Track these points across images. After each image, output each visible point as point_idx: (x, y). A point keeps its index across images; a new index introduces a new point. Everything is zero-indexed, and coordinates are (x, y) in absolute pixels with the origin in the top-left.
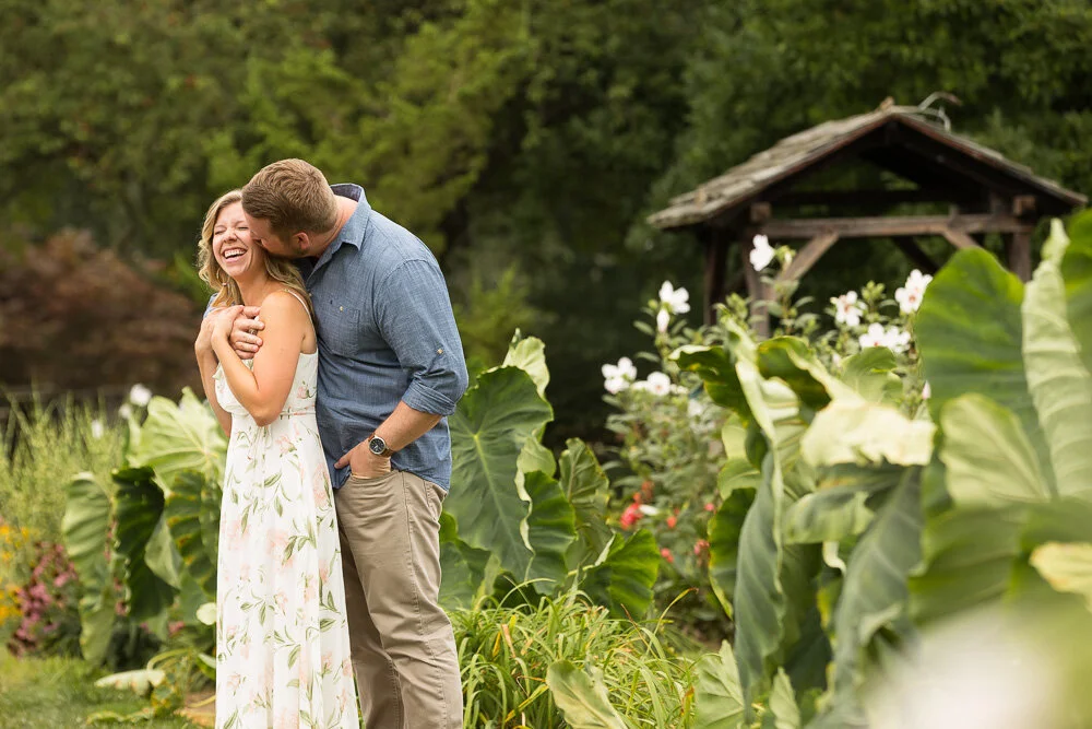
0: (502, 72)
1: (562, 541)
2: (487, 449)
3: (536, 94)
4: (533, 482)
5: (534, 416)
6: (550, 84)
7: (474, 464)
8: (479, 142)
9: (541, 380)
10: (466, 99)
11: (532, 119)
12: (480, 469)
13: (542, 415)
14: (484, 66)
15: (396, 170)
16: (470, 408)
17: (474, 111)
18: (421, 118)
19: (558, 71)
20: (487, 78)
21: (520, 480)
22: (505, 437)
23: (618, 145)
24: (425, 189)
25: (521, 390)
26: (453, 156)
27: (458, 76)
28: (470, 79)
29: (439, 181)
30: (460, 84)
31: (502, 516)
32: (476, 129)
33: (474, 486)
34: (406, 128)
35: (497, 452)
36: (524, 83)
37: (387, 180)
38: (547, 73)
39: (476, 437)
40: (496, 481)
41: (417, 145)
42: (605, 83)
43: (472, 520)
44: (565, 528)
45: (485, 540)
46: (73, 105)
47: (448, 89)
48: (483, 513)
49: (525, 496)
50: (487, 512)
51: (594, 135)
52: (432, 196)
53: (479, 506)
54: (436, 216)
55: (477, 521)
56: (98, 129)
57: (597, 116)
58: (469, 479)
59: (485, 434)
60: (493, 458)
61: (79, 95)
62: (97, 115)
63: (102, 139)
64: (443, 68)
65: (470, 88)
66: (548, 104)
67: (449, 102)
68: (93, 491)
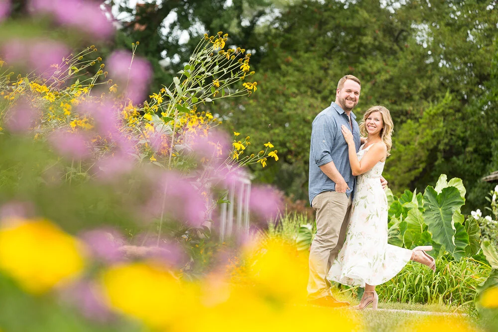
0: (433, 136)
1: (464, 245)
2: (443, 213)
3: (441, 147)
4: (457, 225)
5: (459, 203)
6: (446, 144)
7: (439, 217)
8: (424, 159)
9: (462, 192)
10: (420, 144)
11: (440, 155)
12: (441, 219)
13: (462, 203)
14: (427, 135)
15: (396, 166)
16: (439, 199)
17: (423, 148)
18: (406, 149)
19: (449, 141)
20: (429, 138)
21: (453, 223)
22: (449, 209)
23: (467, 166)
24: (405, 173)
25: (455, 195)
26: (415, 163)
27: (419, 137)
28: (422, 138)
29: (410, 170)
30: (419, 139)
31: (447, 235)
32: (424, 154)
33: (438, 224)
34: (400, 152)
35: (447, 214)
36: (439, 142)
37: (393, 169)
38: (446, 140)
39: (440, 209)
40: (445, 223)
41: (403, 158)
42: (465, 146)
43: (437, 235)
44: (466, 241)
45: (441, 241)
46: (291, 138)
47: (415, 141)
48: (441, 233)
49: (454, 228)
50: (442, 233)
51: (460, 163)
52: (407, 175)
53: (440, 231)
54: (408, 182)
55: (438, 235)
56: (298, 146)
57: (461, 157)
58: (437, 222)
59: (443, 208)
60: (445, 216)
61: (293, 135)
62: (298, 142)
63: (300, 150)
64: (414, 134)
65: (423, 141)
66: (445, 151)
67: (415, 145)
68: (307, 231)
